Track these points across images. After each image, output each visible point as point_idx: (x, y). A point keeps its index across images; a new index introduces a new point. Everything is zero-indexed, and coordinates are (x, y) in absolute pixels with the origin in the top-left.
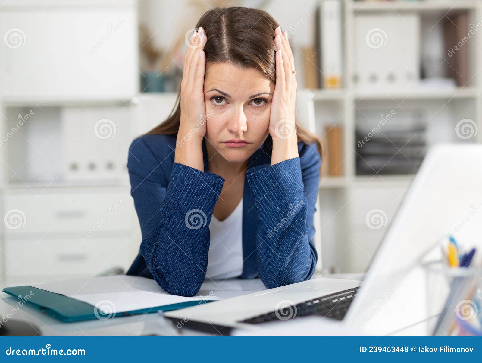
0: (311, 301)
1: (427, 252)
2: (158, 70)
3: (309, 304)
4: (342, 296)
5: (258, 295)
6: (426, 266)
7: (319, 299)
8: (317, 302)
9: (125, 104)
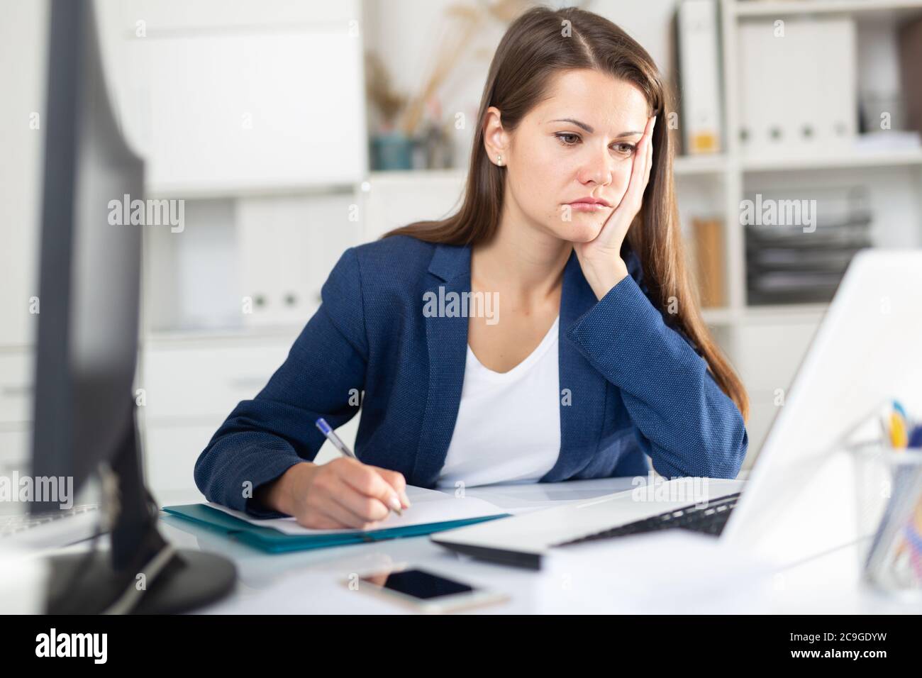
0: (671, 514)
1: (855, 428)
2: (400, 130)
3: (667, 518)
4: (722, 505)
5: (595, 503)
6: (856, 449)
7: (684, 509)
8: (679, 514)
9: (345, 191)
